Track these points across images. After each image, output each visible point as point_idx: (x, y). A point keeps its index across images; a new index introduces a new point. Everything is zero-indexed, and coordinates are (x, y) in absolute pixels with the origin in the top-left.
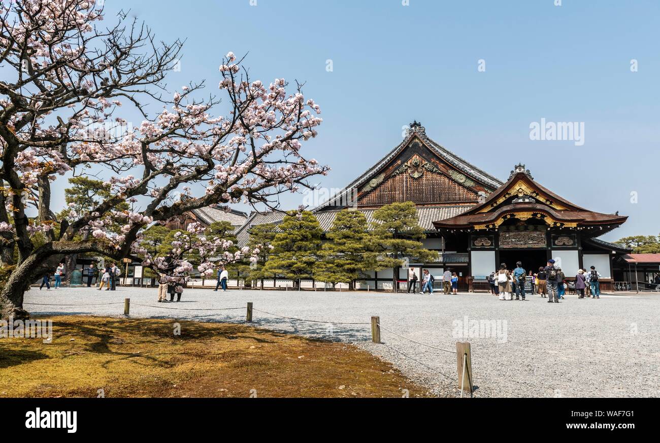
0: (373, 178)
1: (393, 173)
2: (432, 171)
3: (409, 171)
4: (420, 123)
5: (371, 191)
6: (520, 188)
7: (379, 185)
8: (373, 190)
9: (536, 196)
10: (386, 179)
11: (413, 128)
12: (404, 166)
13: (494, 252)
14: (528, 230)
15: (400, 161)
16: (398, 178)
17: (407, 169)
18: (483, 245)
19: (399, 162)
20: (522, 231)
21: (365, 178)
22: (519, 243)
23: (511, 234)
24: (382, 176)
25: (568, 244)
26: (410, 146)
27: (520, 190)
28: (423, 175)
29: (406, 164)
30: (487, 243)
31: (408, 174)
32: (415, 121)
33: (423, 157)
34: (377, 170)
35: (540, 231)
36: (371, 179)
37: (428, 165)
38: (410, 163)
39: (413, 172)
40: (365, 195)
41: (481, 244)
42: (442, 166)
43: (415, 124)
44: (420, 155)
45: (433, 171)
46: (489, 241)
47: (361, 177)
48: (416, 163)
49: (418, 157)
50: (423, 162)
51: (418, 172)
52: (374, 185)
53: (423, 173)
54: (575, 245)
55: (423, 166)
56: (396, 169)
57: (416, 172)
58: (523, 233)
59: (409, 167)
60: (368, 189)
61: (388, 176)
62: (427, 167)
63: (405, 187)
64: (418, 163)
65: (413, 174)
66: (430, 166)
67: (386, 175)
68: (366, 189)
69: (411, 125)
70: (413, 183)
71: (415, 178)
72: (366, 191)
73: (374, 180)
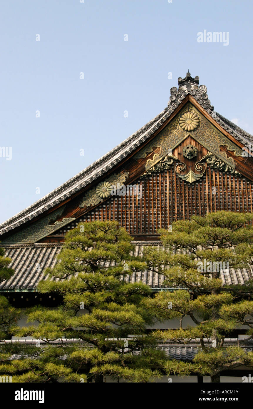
1: (143, 171)
2: (221, 171)
3: (178, 169)
4: (197, 77)
5: (99, 207)
8: (103, 204)
10: (130, 183)
11: (184, 88)
12: (166, 159)
21: (87, 178)
28: (203, 178)
29: (170, 155)
31: (174, 175)
32: (189, 74)
34: (112, 163)
36: (101, 182)
37: (214, 158)
38: (179, 154)
39: (186, 171)
43: (189, 80)
45: (223, 170)
47: (78, 178)
48: (191, 153)
50: (205, 152)
51: (194, 171)
53: (204, 175)
55: (204, 161)
57: (190, 173)
59: (178, 161)
60: (93, 201)
61: (135, 177)
62: (212, 162)
63: (168, 201)
64: (196, 153)
65: (186, 176)
66: (217, 161)
67: (129, 175)
68: (89, 203)
69: (180, 80)
70: (185, 193)
71: (188, 182)
72: (89, 205)
73: (105, 184)
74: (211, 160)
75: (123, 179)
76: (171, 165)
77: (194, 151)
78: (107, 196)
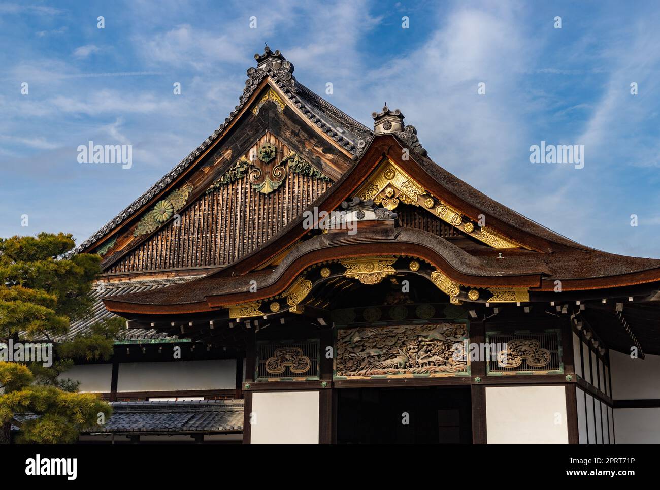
0: (163, 198)
1: (211, 183)
2: (305, 175)
3: (251, 177)
4: (279, 51)
5: (157, 233)
6: (390, 185)
7: (176, 218)
8: (160, 230)
9: (433, 208)
10: (194, 200)
11: (263, 66)
12: (238, 165)
13: (317, 394)
14: (418, 318)
15: (229, 151)
16: (223, 195)
17: (246, 172)
18: (288, 372)
19: (228, 154)
20: (399, 324)
22: (389, 362)
23: (369, 333)
24: (185, 193)
25: (534, 365)
26: (256, 111)
27: (389, 189)
28: (283, 186)
29: (243, 158)
30: (299, 364)
31: (248, 186)
32: (267, 48)
33: (286, 139)
35: (452, 322)
36: (157, 201)
37: (296, 159)
38: (255, 157)
39: (261, 179)
40: (143, 244)
41: (281, 369)
42: (331, 161)
43: (268, 56)
44: (277, 134)
45: (308, 175)
46: (307, 360)
48: (267, 155)
49: (273, 140)
50: (286, 151)
51: (272, 178)
52: (164, 218)
53: (284, 182)
54: (557, 367)
55: (284, 163)
56: (220, 173)
57: (267, 179)
58: (402, 329)
59: (252, 166)
60: (150, 227)
61: (200, 191)
62: (294, 164)
63: (238, 221)
64: (273, 154)
65: (261, 185)
66: (300, 163)
67: (194, 189)
68: (145, 230)
69: (258, 58)
70: (259, 210)
71: (264, 194)
72: (144, 232)
73: (164, 204)
74: (293, 162)
75: (186, 195)
76: (243, 173)
77: (272, 152)
78: (165, 220)
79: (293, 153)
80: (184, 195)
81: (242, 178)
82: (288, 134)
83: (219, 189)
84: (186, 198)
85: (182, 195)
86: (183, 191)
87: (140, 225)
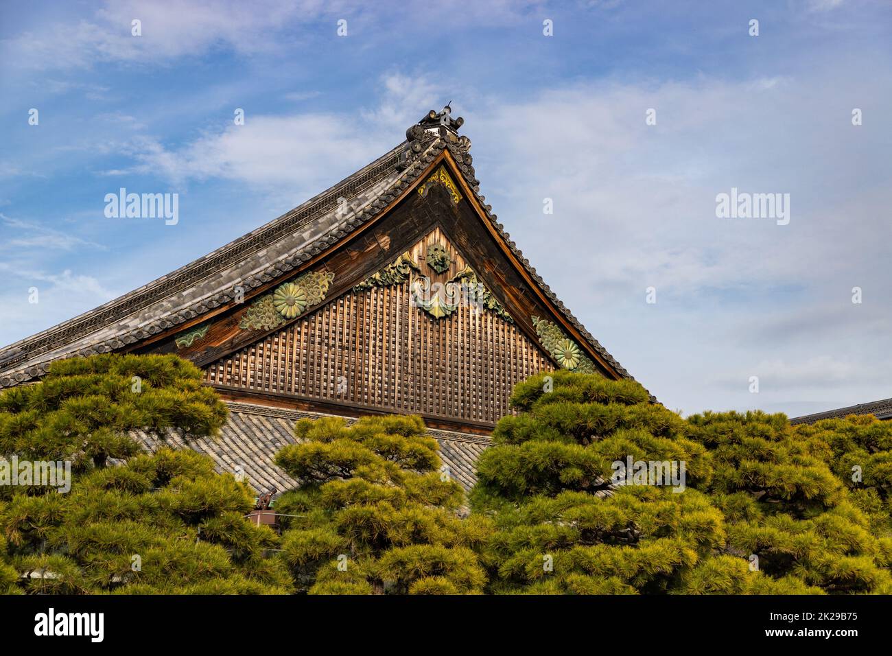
0: (289, 281)
1: (360, 278)
7: (309, 314)
8: (283, 329)
10: (336, 295)
12: (399, 261)
15: (386, 240)
16: (375, 300)
17: (408, 276)
19: (384, 242)
24: (323, 281)
26: (423, 192)
28: (455, 312)
29: (406, 255)
31: (410, 297)
33: (461, 247)
36: (283, 283)
38: (420, 258)
42: (515, 296)
49: (444, 240)
50: (460, 263)
52: (293, 312)
56: (371, 267)
59: (416, 270)
60: (267, 320)
61: (344, 285)
67: (335, 280)
68: (259, 322)
71: (433, 316)
72: (258, 327)
73: (293, 289)
74: (469, 282)
75: (324, 286)
78: (294, 315)
79: (469, 270)
80: (321, 285)
81: (402, 284)
82: (463, 240)
83: (370, 289)
84: (325, 290)
85: (318, 284)
86: (318, 277)
87: (252, 313)
